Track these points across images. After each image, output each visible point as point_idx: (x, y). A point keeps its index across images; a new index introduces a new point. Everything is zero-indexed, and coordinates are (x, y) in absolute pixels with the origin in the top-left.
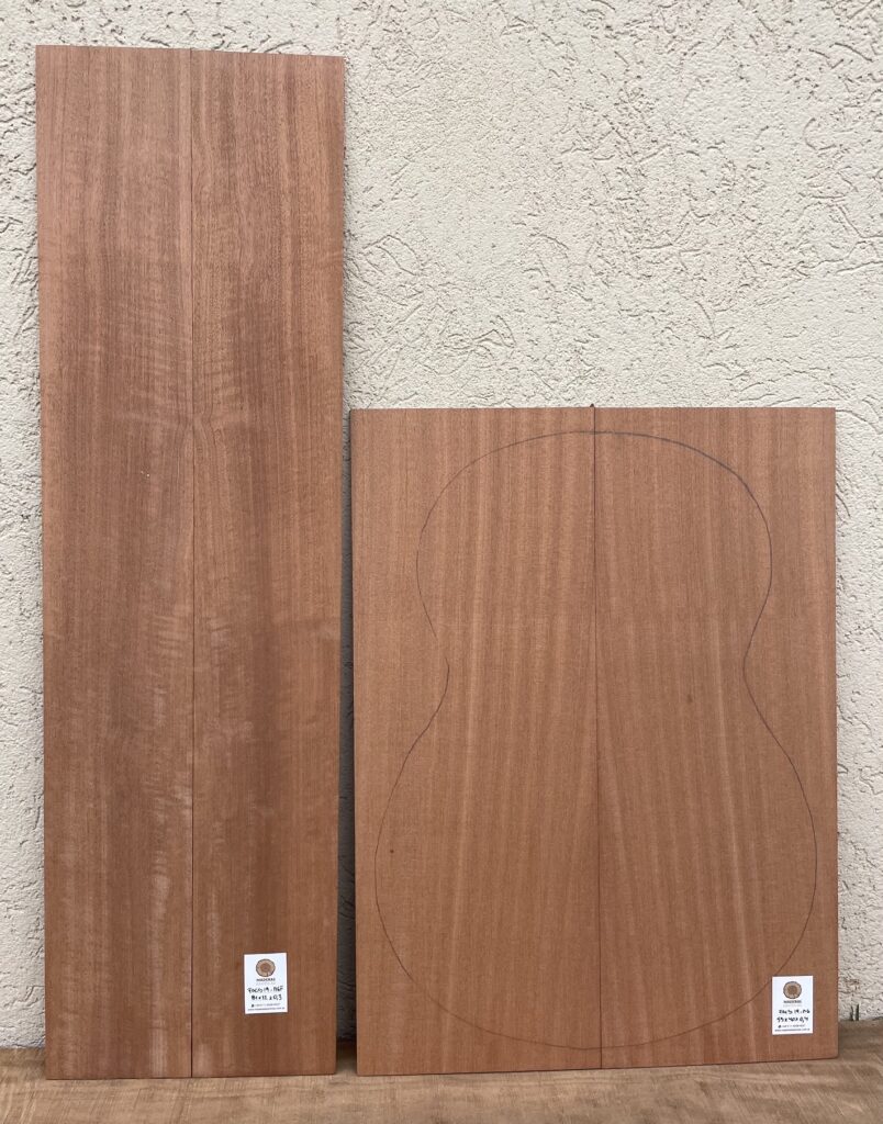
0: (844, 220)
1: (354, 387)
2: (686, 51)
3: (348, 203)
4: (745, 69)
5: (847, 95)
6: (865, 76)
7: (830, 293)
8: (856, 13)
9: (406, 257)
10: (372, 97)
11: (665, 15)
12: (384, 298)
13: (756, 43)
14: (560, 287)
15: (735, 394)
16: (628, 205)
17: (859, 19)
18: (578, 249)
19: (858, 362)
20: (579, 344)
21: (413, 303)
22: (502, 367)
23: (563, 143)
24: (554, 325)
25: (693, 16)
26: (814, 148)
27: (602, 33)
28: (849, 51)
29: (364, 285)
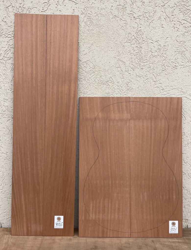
0: (184, 57)
1: (80, 92)
2: (150, 22)
3: (79, 54)
4: (163, 25)
5: (185, 30)
6: (189, 26)
7: (181, 72)
8: (187, 13)
9: (91, 65)
10: (85, 32)
11: (146, 14)
12: (87, 73)
13: (166, 20)
14: (124, 71)
15: (161, 93)
16: (138, 54)
17: (188, 14)
18: (127, 63)
19: (188, 87)
20: (128, 83)
21: (93, 74)
22: (111, 88)
23: (124, 41)
24: (122, 79)
25: (152, 15)
26: (178, 42)
27: (133, 18)
28: (186, 21)
29: (83, 71)
